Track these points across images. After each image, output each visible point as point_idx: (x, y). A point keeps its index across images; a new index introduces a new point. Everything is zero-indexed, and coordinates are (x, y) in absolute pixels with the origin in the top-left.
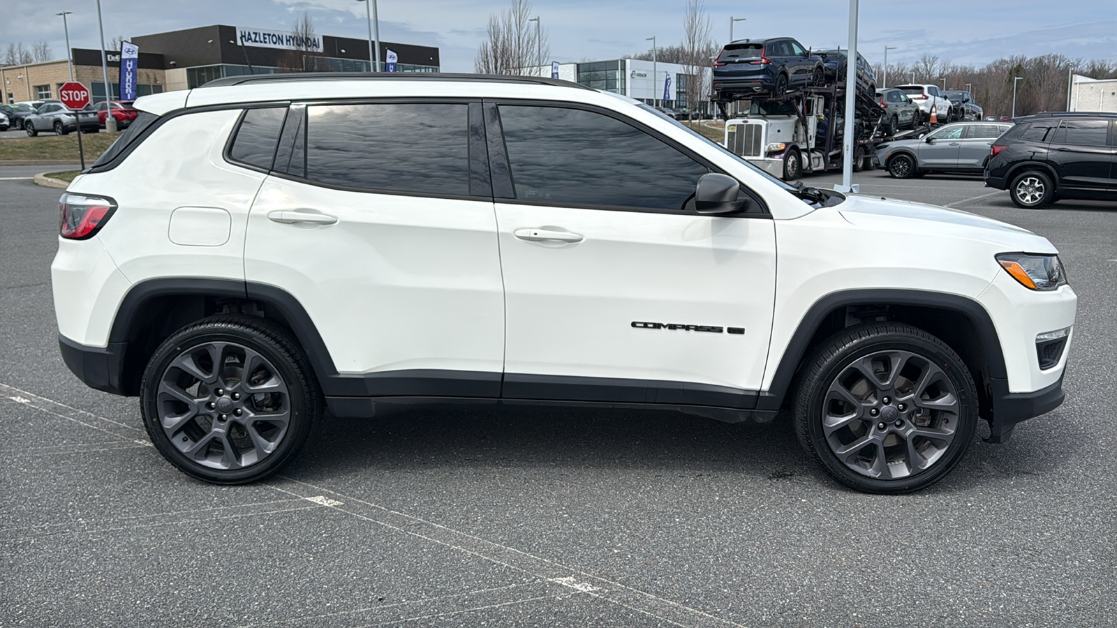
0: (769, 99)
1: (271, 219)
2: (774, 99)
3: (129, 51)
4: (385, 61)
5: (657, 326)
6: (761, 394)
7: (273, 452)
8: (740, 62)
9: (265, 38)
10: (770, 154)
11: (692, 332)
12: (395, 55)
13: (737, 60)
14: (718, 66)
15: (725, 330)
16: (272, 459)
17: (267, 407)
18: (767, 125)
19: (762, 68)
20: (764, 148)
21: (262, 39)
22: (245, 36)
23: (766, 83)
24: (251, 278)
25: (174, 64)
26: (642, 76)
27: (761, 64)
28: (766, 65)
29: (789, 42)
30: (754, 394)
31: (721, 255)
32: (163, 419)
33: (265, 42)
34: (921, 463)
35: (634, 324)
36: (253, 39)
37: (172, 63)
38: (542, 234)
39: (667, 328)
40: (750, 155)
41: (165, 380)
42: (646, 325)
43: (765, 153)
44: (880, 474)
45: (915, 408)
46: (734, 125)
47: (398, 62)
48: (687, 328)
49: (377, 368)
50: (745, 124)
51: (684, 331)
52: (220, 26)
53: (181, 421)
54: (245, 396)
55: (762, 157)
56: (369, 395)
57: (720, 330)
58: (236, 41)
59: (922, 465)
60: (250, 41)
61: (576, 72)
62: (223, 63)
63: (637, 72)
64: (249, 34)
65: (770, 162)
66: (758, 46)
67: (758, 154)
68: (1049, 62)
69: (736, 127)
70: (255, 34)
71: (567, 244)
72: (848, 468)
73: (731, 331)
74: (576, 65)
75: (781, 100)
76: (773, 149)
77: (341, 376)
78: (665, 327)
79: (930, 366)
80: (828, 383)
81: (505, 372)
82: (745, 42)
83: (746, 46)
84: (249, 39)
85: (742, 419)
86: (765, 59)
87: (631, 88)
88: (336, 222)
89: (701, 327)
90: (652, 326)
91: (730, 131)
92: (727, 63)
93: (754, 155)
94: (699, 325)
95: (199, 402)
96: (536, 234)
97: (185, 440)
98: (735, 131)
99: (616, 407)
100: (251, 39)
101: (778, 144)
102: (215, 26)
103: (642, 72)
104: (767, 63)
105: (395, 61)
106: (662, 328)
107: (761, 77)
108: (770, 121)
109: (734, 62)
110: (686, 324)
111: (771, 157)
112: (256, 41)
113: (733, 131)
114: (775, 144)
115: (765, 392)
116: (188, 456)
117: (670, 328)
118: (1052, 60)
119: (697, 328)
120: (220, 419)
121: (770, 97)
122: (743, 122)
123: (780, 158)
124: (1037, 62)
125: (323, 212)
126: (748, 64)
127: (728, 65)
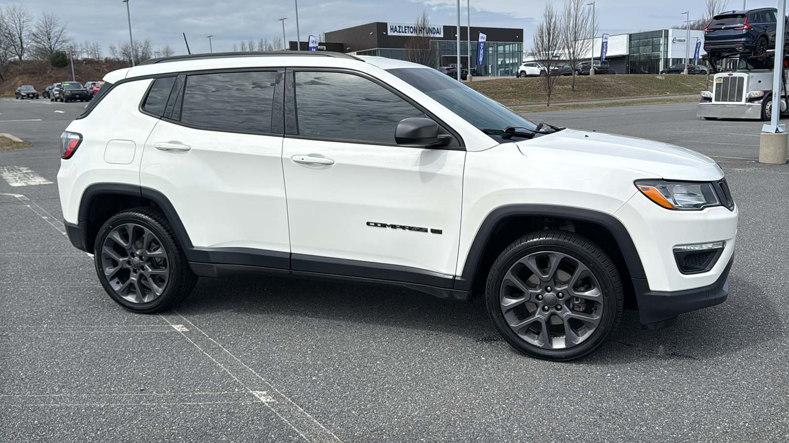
0: (750, 57)
2: (755, 56)
3: (313, 42)
4: (478, 40)
5: (384, 226)
6: (457, 279)
7: (161, 294)
8: (725, 29)
9: (405, 30)
10: (751, 100)
11: (407, 231)
12: (485, 36)
13: (723, 27)
14: (707, 32)
15: (429, 230)
16: (161, 299)
17: (162, 266)
18: (748, 77)
19: (744, 33)
20: (745, 95)
21: (404, 31)
22: (392, 29)
23: (747, 45)
24: (144, 184)
25: (349, 49)
26: (682, 41)
27: (743, 29)
28: (748, 30)
30: (451, 277)
31: (426, 177)
32: (105, 269)
33: (406, 32)
34: (574, 339)
35: (368, 224)
36: (398, 30)
37: (348, 49)
38: (307, 159)
39: (390, 227)
40: (734, 101)
41: (105, 245)
42: (376, 225)
43: (747, 99)
44: (543, 344)
45: (570, 296)
46: (721, 78)
47: (486, 41)
48: (403, 228)
49: (215, 245)
50: (730, 76)
51: (401, 230)
52: (377, 23)
53: (114, 271)
54: (147, 258)
55: (743, 102)
56: (212, 262)
57: (426, 231)
58: (387, 33)
59: (576, 340)
60: (396, 32)
61: (628, 41)
62: (378, 47)
63: (677, 39)
64: (396, 27)
65: (750, 106)
66: (743, 16)
67: (741, 100)
69: (722, 79)
70: (399, 27)
71: (325, 166)
72: (520, 337)
73: (433, 231)
74: (628, 35)
75: (760, 57)
76: (753, 96)
77: (195, 249)
78: (389, 226)
79: (579, 265)
80: (503, 273)
81: (292, 252)
82: (731, 13)
83: (734, 16)
84: (395, 31)
85: (446, 296)
86: (747, 25)
87: (672, 51)
88: (190, 149)
89: (413, 227)
90: (380, 225)
91: (718, 82)
92: (715, 30)
93: (737, 101)
94: (411, 226)
95: (123, 260)
96: (303, 159)
97: (118, 283)
98: (722, 82)
99: (363, 281)
100: (396, 31)
101: (757, 92)
102: (374, 23)
103: (682, 39)
104: (750, 28)
105: (485, 40)
106: (387, 227)
107: (743, 39)
108: (751, 74)
109: (720, 29)
110: (403, 225)
111: (751, 102)
112: (399, 32)
113: (720, 82)
114: (755, 92)
115: (458, 276)
116: (118, 293)
117: (392, 227)
119: (411, 228)
120: (135, 271)
121: (751, 56)
122: (729, 75)
123: (759, 103)
125: (183, 143)
126: (732, 30)
127: (716, 31)
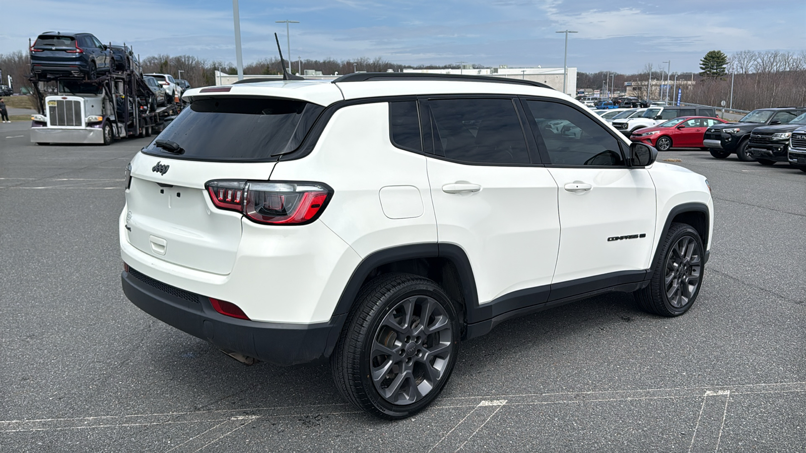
0: (84, 81)
1: (445, 191)
2: (89, 81)
5: (617, 238)
6: (648, 271)
8: (56, 50)
10: (90, 124)
13: (54, 48)
14: (34, 51)
15: (639, 236)
18: (84, 102)
19: (77, 56)
20: (84, 120)
23: (82, 68)
24: (442, 240)
27: (76, 52)
28: (81, 54)
29: (91, 37)
30: (645, 272)
35: (609, 240)
40: (73, 125)
42: (613, 239)
43: (86, 123)
44: (679, 304)
46: (54, 101)
48: (626, 237)
49: (498, 295)
50: (64, 100)
55: (83, 127)
56: (492, 317)
57: (636, 236)
59: (690, 295)
65: (91, 131)
66: (72, 38)
67: (80, 124)
68: (185, 60)
69: (56, 103)
72: (671, 305)
73: (641, 236)
75: (95, 82)
76: (92, 120)
77: (481, 307)
78: (619, 238)
79: (694, 242)
81: (552, 283)
82: (56, 34)
83: (59, 37)
86: (79, 49)
88: (479, 190)
89: (631, 236)
90: (615, 239)
91: (51, 105)
92: (44, 50)
93: (76, 125)
96: (577, 186)
98: (56, 105)
99: (592, 294)
101: (97, 117)
104: (81, 52)
107: (77, 63)
108: (86, 99)
109: (51, 50)
111: (91, 127)
113: (53, 105)
114: (94, 117)
116: (388, 401)
117: (621, 239)
118: (187, 59)
121: (85, 80)
122: (63, 98)
123: (99, 127)
124: (177, 59)
125: (471, 182)
126: (64, 52)
127: (45, 52)
